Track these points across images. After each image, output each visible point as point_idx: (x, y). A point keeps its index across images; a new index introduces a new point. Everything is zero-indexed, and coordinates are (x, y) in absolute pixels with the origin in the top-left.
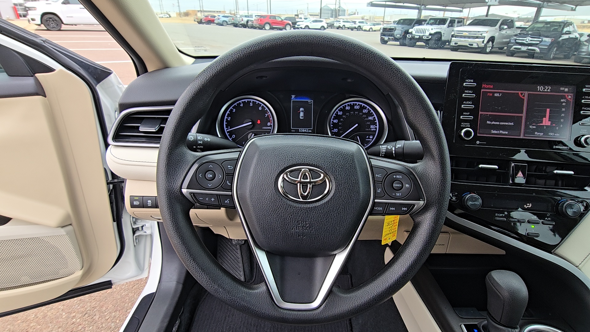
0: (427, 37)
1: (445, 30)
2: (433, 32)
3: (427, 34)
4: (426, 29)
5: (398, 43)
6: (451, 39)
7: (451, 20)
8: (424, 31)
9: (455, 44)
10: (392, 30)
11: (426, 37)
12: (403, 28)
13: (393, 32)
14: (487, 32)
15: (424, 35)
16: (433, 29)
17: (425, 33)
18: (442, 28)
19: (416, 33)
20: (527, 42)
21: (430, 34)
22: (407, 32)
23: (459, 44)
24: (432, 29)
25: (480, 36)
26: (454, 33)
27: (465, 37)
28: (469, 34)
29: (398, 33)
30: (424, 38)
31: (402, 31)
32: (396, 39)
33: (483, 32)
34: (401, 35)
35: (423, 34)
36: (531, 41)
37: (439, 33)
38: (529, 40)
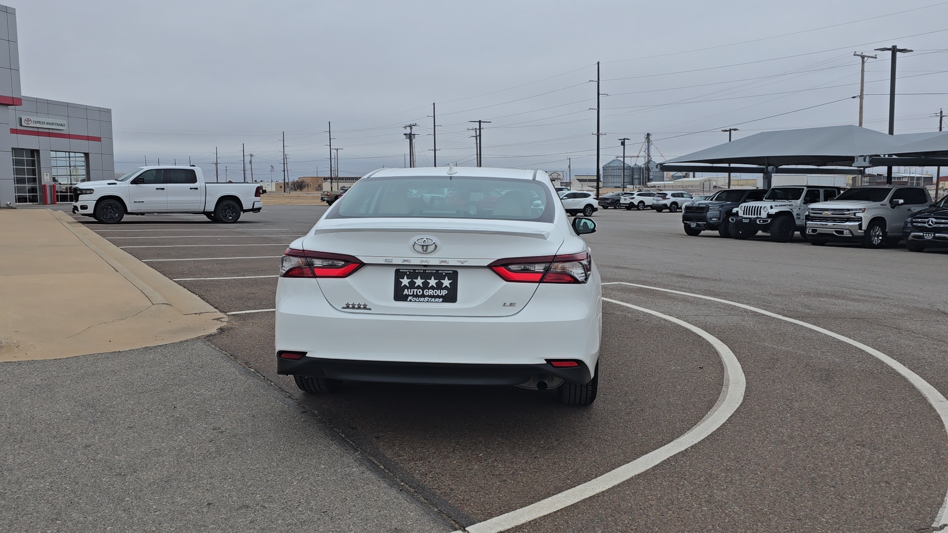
0: (764, 221)
1: (800, 209)
2: (773, 211)
3: (764, 215)
4: (761, 207)
5: (717, 233)
6: (806, 224)
7: (808, 191)
8: (758, 210)
9: (814, 231)
10: (702, 211)
11: (761, 222)
12: (723, 206)
13: (704, 214)
14: (863, 210)
15: (757, 218)
16: (773, 206)
17: (760, 215)
18: (795, 206)
19: (744, 214)
20: (930, 225)
21: (769, 216)
22: (729, 213)
23: (820, 230)
24: (771, 207)
25: (853, 216)
26: (809, 213)
27: (827, 219)
28: (832, 214)
29: (713, 214)
30: (758, 222)
31: (720, 211)
32: (712, 227)
33: (856, 210)
34: (719, 219)
35: (756, 216)
36: (936, 223)
37: (789, 214)
38: (932, 222)
